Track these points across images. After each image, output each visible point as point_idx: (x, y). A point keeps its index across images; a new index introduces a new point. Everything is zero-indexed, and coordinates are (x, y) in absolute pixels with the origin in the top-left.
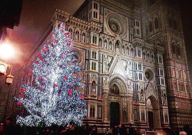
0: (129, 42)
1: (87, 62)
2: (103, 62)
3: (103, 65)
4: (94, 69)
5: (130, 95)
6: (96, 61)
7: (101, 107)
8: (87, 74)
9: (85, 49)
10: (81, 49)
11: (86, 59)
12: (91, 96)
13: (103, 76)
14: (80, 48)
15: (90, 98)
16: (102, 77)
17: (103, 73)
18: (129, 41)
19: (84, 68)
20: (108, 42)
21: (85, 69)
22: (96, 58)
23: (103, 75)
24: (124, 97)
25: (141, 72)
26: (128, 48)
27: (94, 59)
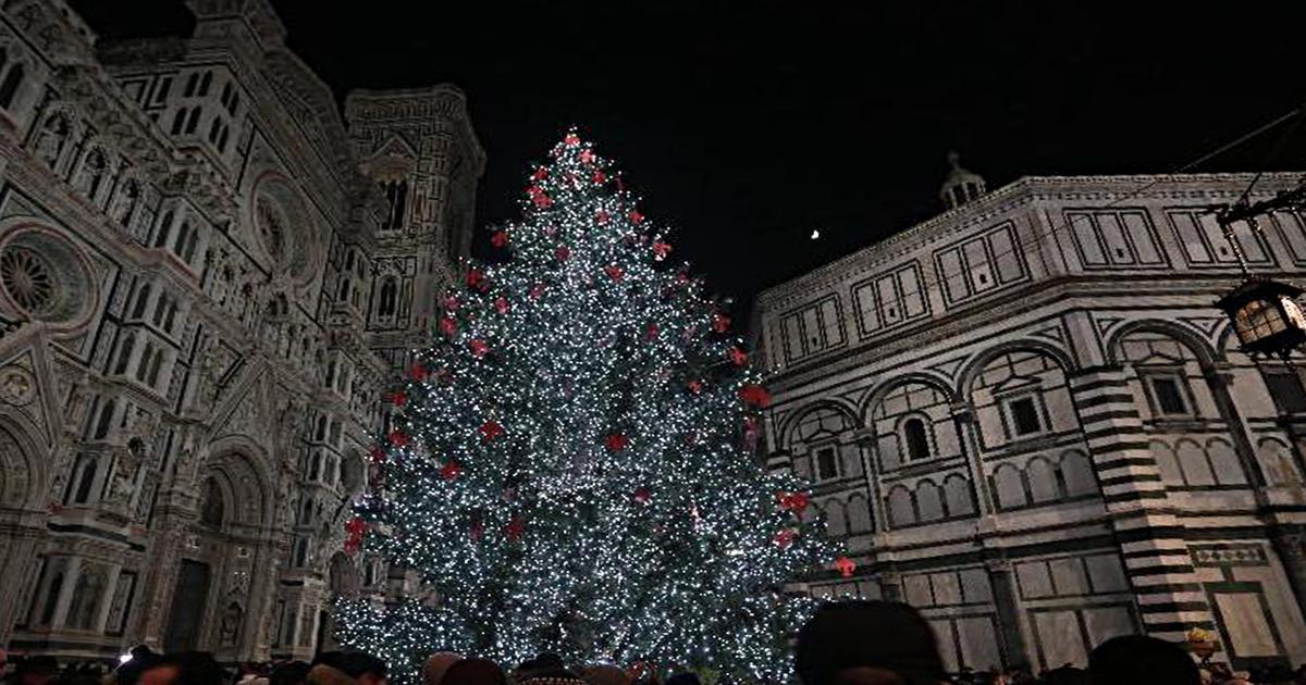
0: (315, 321)
1: (111, 329)
2: (191, 361)
3: (187, 375)
4: (146, 377)
5: (278, 537)
6: (169, 342)
7: (130, 580)
8: (94, 393)
9: (116, 263)
10: (94, 253)
11: (107, 316)
12: (102, 516)
13: (178, 427)
14: (92, 245)
15: (88, 522)
16: (172, 433)
17: (182, 414)
18: (313, 317)
19: (84, 358)
20: (239, 281)
21: (87, 365)
22: (174, 329)
23: (178, 422)
24: (242, 542)
25: (334, 455)
26: (306, 342)
27: (160, 330)
